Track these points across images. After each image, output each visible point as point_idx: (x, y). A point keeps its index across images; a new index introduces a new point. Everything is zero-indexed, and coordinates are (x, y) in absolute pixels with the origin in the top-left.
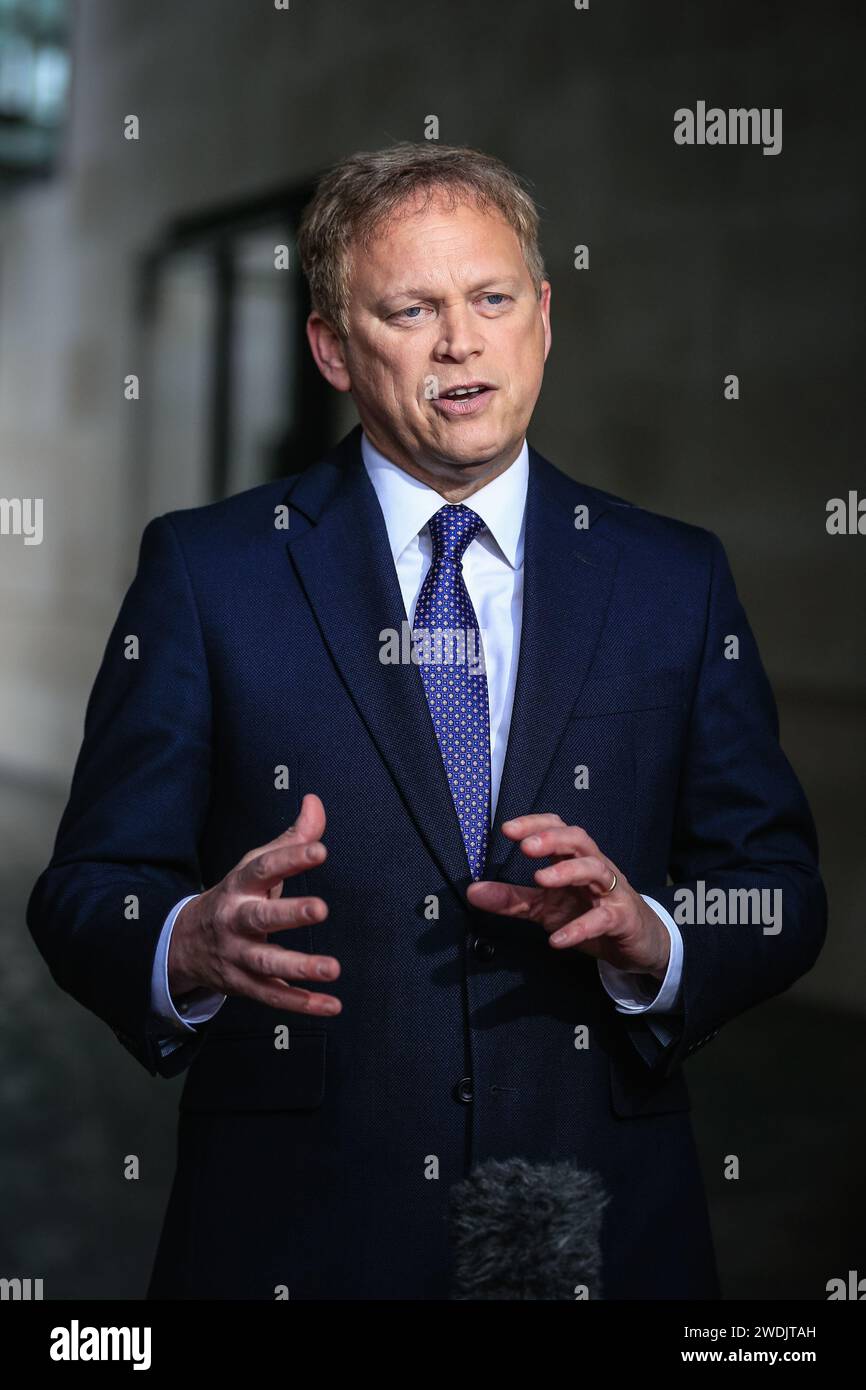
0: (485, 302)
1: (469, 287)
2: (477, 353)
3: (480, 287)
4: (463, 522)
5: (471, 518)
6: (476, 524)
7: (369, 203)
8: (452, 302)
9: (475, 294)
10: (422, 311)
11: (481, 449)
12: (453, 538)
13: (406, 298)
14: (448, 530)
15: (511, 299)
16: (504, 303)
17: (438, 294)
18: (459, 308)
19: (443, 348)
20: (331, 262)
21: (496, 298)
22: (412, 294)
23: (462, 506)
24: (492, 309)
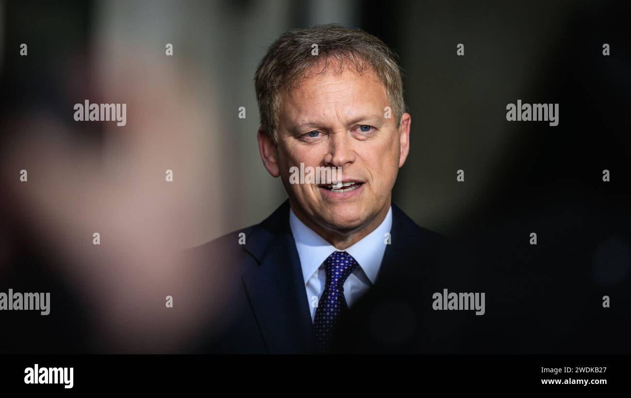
0: (359, 130)
1: (348, 122)
2: (351, 162)
3: (354, 122)
4: (345, 263)
5: (349, 261)
6: (352, 264)
7: (293, 65)
8: (338, 130)
9: (352, 126)
10: (320, 134)
11: (350, 221)
12: (337, 273)
13: (308, 127)
14: (335, 268)
15: (376, 129)
16: (371, 131)
17: (328, 125)
18: (341, 134)
19: (328, 159)
20: (269, 99)
21: (366, 128)
22: (312, 124)
23: (345, 253)
24: (362, 134)
